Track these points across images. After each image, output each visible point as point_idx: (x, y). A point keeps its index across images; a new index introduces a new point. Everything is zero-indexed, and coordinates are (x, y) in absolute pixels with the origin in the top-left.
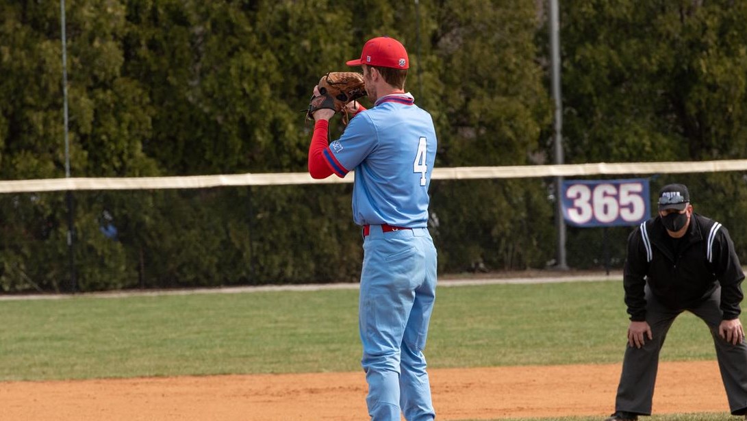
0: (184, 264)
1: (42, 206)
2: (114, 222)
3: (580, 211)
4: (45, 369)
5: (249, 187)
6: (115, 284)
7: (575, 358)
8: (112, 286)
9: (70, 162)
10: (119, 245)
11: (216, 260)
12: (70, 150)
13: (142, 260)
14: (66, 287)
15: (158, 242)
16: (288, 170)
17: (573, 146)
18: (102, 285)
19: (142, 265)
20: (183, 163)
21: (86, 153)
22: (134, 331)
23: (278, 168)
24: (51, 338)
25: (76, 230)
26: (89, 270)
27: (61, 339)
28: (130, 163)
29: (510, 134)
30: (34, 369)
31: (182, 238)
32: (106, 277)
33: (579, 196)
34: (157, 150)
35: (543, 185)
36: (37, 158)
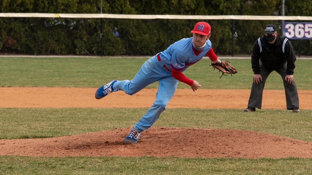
0: (143, 47)
1: (92, 24)
2: (118, 31)
3: (290, 33)
4: (85, 83)
5: (168, 20)
6: (117, 53)
7: (280, 87)
8: (116, 54)
9: (103, 8)
10: (119, 39)
11: (155, 46)
12: (103, 3)
13: (127, 45)
14: (100, 53)
15: (134, 38)
16: (183, 14)
17: (289, 9)
18: (112, 53)
19: (127, 47)
20: (144, 10)
21: (108, 5)
22: (120, 71)
23: (179, 13)
24: (89, 72)
25: (104, 33)
26: (108, 48)
27: (93, 72)
28: (125, 9)
29: (265, 3)
30: (80, 83)
31: (143, 37)
32: (114, 50)
33: (290, 28)
34: (135, 5)
35: (277, 23)
36: (91, 6)
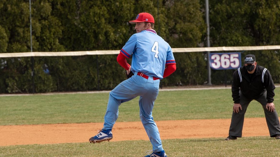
0: (73, 83)
1: (22, 62)
2: (48, 68)
3: (216, 64)
4: (24, 121)
5: (97, 55)
6: (49, 90)
7: (214, 117)
8: (48, 91)
9: (33, 46)
10: (50, 76)
11: (85, 82)
12: (32, 42)
13: (58, 81)
14: (31, 91)
15: (64, 75)
16: (111, 49)
17: (214, 41)
18: (44, 91)
19: (59, 83)
20: (73, 47)
21: (38, 43)
22: (56, 107)
23: (107, 49)
24: (26, 110)
25: (35, 71)
26: (39, 85)
27: (29, 110)
28: (54, 47)
29: (191, 36)
30: (19, 121)
31: (73, 74)
32: (46, 88)
33: (216, 58)
34: (64, 42)
35: (203, 55)
36: (21, 45)
